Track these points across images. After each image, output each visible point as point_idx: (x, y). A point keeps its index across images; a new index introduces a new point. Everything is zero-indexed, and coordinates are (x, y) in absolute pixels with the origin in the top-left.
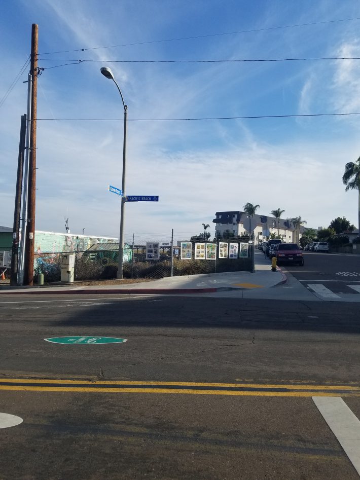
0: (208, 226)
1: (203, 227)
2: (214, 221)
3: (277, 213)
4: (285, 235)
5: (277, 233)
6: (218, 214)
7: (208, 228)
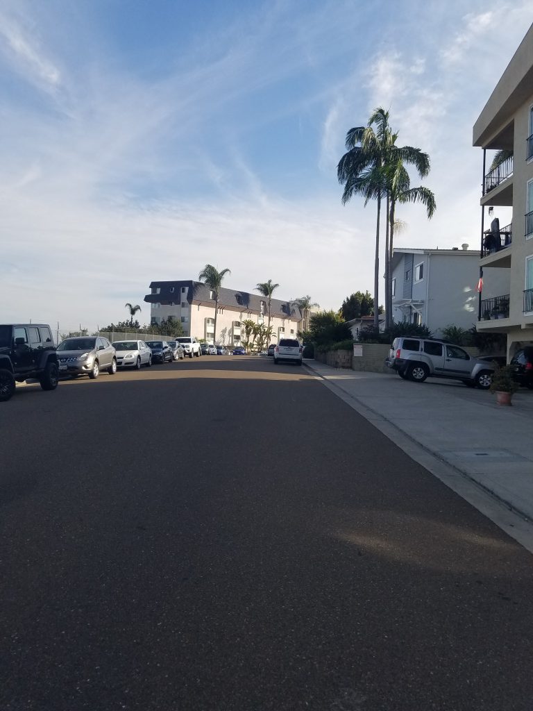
0: (138, 308)
1: (128, 310)
2: (148, 299)
3: (267, 289)
4: (284, 329)
5: (266, 324)
6: (154, 285)
7: (137, 312)
